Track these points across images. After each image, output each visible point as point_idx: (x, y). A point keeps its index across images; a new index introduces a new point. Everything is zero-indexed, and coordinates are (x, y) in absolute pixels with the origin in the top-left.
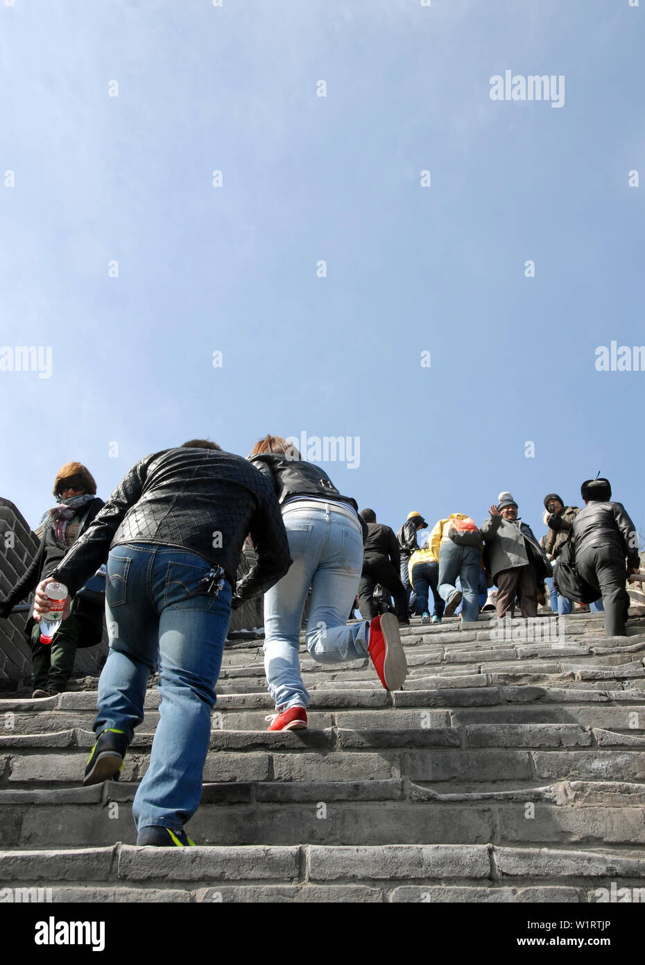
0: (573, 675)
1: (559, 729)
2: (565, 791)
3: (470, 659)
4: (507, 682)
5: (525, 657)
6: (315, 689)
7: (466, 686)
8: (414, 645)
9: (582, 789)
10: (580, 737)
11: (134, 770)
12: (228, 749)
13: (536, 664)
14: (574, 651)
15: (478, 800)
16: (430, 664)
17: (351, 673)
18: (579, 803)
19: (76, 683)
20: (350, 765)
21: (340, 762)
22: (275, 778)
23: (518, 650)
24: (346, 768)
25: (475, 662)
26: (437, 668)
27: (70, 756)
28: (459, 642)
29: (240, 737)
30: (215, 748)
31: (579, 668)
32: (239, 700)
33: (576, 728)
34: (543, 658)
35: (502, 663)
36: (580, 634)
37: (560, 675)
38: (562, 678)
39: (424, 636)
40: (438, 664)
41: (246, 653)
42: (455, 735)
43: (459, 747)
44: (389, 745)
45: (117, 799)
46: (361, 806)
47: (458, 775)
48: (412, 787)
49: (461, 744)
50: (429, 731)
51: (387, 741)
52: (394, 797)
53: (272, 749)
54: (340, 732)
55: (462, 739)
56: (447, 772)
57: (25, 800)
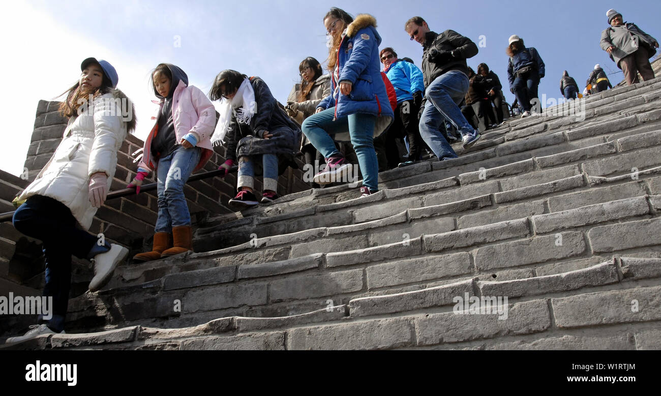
5: (650, 101)
12: (472, 183)
20: (548, 176)
21: (542, 176)
24: (546, 178)
25: (616, 111)
28: (604, 105)
30: (465, 184)
42: (612, 146)
43: (616, 153)
44: (570, 161)
45: (416, 218)
46: (559, 194)
47: (618, 169)
48: (589, 178)
49: (617, 151)
50: (595, 147)
51: (568, 158)
52: (579, 186)
53: (498, 178)
54: (538, 160)
55: (616, 148)
56: (610, 169)
57: (367, 227)
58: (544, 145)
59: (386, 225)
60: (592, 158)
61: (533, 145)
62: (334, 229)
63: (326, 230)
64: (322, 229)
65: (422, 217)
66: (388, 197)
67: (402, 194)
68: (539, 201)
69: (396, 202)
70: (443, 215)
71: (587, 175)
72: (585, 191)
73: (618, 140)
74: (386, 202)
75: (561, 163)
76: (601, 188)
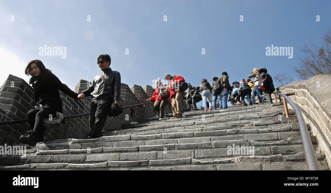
0: (252, 124)
1: (240, 141)
2: (238, 159)
3: (225, 121)
4: (233, 127)
5: (241, 119)
6: (177, 132)
7: (221, 129)
8: (212, 117)
9: (243, 158)
10: (246, 143)
11: (119, 157)
12: (145, 151)
13: (243, 121)
14: (255, 117)
15: (212, 163)
16: (213, 123)
17: (190, 126)
18: (241, 162)
19: (112, 133)
20: (179, 154)
21: (177, 153)
22: (158, 158)
23: (239, 117)
24: (178, 155)
25: (226, 122)
26: (215, 124)
27: (102, 154)
28: (225, 115)
29: (148, 147)
30: (141, 151)
31: (255, 122)
32: (151, 136)
33: (245, 141)
34: (246, 119)
35: (234, 122)
36: (261, 111)
37: (249, 124)
38: (250, 125)
39: (214, 114)
40: (214, 123)
41: (162, 121)
42: (210, 144)
43: (211, 148)
44: (191, 148)
45: (111, 166)
46: (179, 166)
47: (210, 156)
48: (193, 160)
49: (212, 147)
50: (203, 143)
51: (190, 147)
52: (188, 163)
53: (157, 150)
54: (177, 145)
55: (212, 145)
56: (207, 155)
57: (87, 167)
58: (184, 136)
59: (97, 167)
60: (200, 148)
61: (179, 136)
62: (72, 165)
63: (67, 165)
64: (65, 164)
65: (115, 166)
66: (104, 151)
67: (111, 151)
68: (169, 167)
69: (108, 154)
70: (124, 167)
71: (193, 158)
72: (190, 166)
73: (213, 142)
74: (103, 154)
75: (186, 148)
76: (198, 166)
